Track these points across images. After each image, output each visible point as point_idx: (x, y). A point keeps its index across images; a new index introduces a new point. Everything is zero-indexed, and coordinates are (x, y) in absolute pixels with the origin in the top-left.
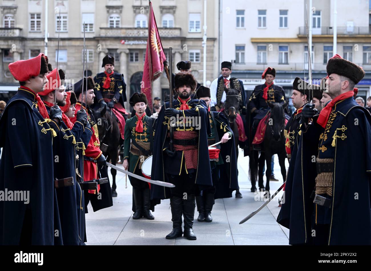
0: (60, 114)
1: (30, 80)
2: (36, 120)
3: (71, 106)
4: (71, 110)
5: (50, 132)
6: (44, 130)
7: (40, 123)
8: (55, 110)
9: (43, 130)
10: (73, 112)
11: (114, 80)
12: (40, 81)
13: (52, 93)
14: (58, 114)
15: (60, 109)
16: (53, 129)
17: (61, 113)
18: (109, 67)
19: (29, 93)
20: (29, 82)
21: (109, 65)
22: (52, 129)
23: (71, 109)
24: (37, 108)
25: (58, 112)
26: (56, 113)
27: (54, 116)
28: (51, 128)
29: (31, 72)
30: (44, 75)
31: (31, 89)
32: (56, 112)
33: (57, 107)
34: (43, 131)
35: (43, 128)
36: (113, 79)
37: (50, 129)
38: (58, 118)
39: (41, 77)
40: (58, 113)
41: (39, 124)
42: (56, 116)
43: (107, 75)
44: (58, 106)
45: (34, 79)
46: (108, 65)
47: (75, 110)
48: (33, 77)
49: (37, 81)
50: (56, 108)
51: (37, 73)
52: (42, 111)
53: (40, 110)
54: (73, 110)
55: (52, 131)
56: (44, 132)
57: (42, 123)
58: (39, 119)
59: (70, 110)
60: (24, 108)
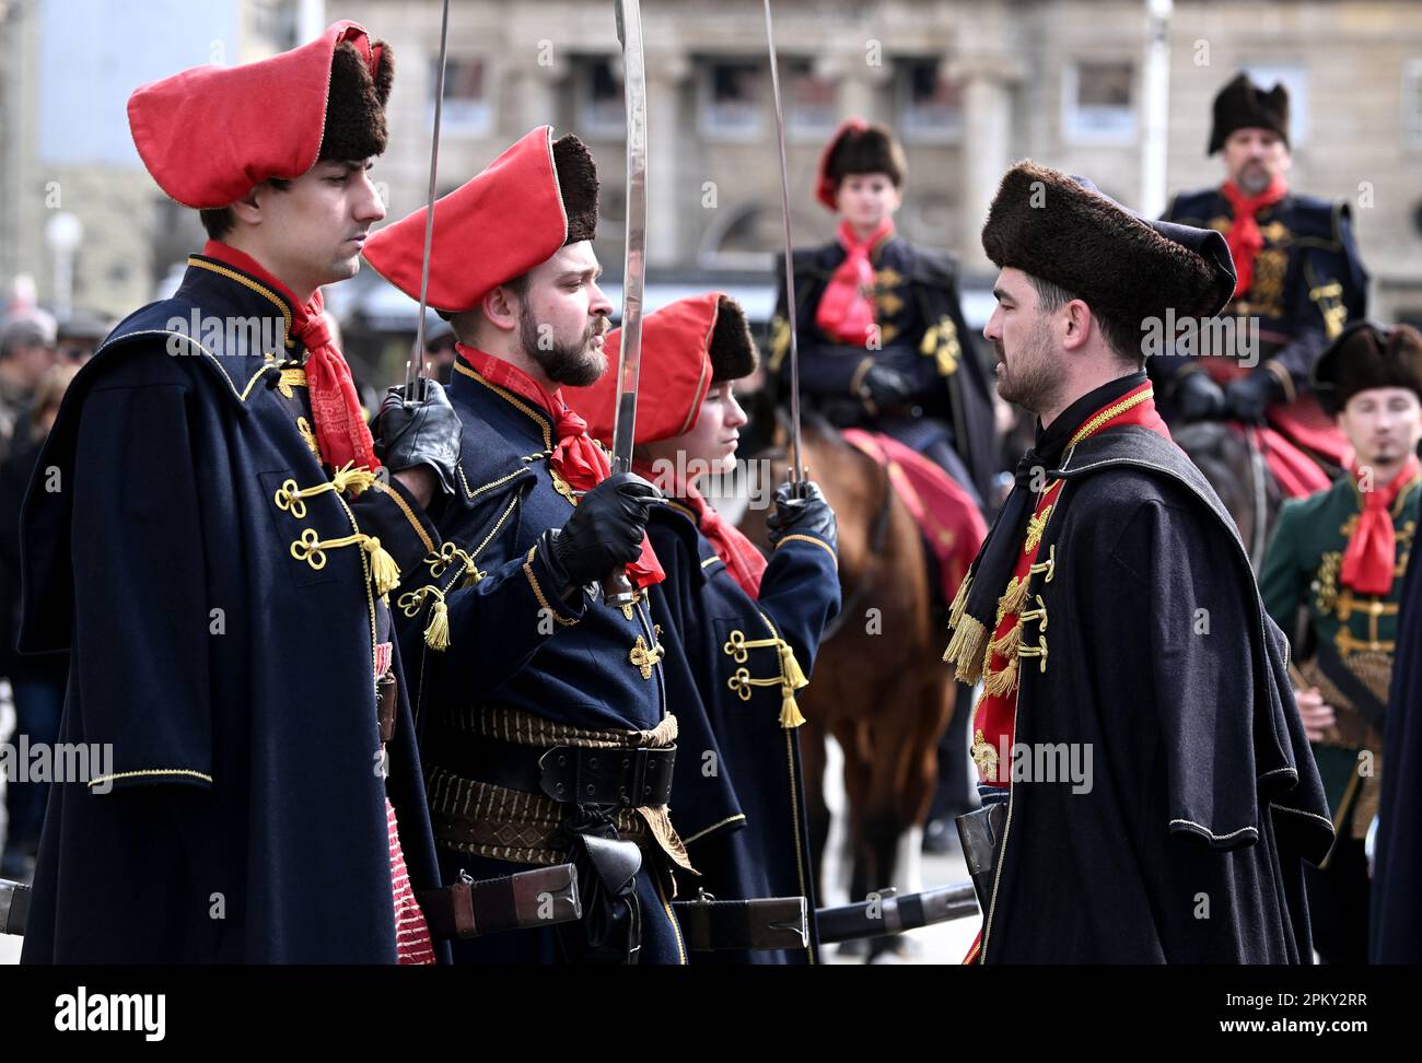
0: (442, 439)
1: (258, 201)
2: (259, 477)
3: (717, 392)
4: (711, 416)
5: (355, 560)
6: (311, 547)
7: (285, 493)
8: (409, 410)
9: (304, 544)
10: (725, 434)
11: (1281, 241)
12: (328, 212)
13: (506, 294)
14: (428, 436)
15: (449, 405)
16: (376, 541)
17: (450, 434)
18: (1256, 148)
19: (248, 288)
20: (248, 214)
21: (1255, 135)
22: (366, 538)
23: (715, 412)
24: (289, 393)
25: (432, 422)
26: (419, 431)
27: (400, 452)
28: (361, 532)
29: (257, 149)
30: (357, 170)
31: (265, 264)
32: (415, 424)
33: (431, 389)
34: (300, 550)
35: (304, 534)
36: (1276, 231)
37: (357, 537)
38: (423, 467)
39: (333, 181)
40: (427, 431)
41: (283, 501)
42: (414, 449)
43: (1241, 206)
44: (436, 384)
45: (283, 196)
46: (1245, 141)
47: (736, 424)
48: (275, 179)
49: (302, 207)
50: (421, 399)
51: (296, 154)
52: (327, 419)
53: (314, 409)
54: (728, 425)
55: (368, 554)
56: (308, 556)
57: (297, 494)
58: (285, 465)
59: (708, 423)
60: (182, 390)
